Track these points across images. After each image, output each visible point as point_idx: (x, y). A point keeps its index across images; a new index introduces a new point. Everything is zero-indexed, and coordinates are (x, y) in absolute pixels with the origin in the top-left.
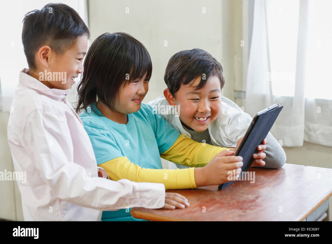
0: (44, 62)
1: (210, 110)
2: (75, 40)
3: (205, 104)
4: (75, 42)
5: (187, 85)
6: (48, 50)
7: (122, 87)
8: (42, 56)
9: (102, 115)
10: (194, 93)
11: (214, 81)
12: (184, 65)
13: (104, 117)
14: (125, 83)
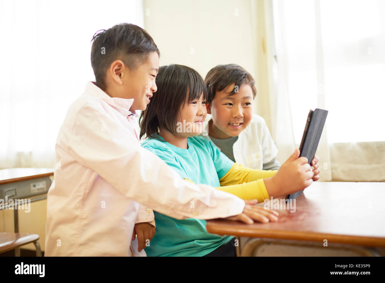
0: (117, 78)
1: (243, 116)
2: (147, 56)
3: (238, 109)
4: (148, 57)
5: (222, 92)
6: (120, 65)
7: (181, 107)
8: (115, 73)
9: (165, 141)
10: (228, 98)
11: (246, 89)
12: (219, 74)
13: (167, 143)
14: (183, 104)
